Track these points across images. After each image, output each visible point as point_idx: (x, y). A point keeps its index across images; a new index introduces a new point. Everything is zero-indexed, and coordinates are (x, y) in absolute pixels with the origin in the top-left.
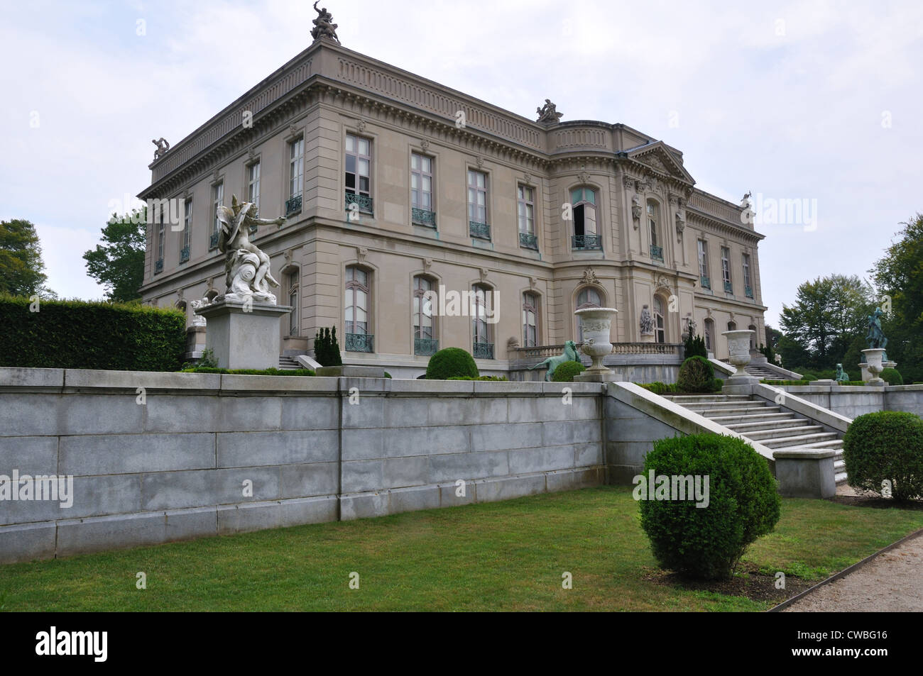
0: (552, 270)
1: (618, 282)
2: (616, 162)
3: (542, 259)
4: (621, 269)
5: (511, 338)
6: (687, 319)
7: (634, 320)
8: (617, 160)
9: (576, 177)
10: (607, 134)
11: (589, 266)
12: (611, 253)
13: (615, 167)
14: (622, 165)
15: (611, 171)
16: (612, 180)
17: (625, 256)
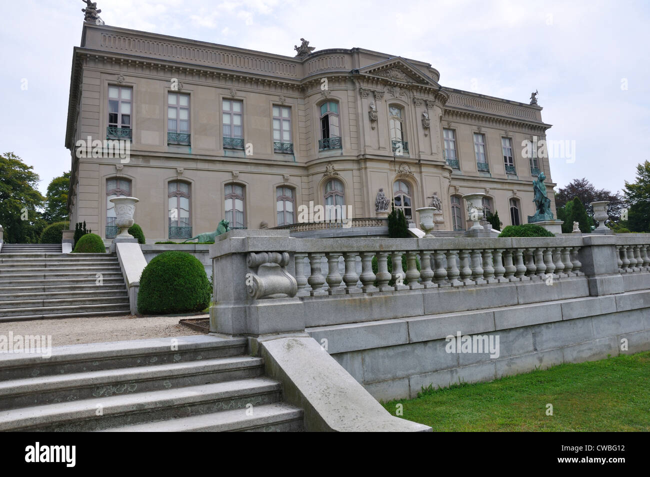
0: (306, 168)
1: (356, 173)
2: (352, 78)
3: (296, 161)
4: (358, 161)
5: (262, 223)
6: (433, 197)
7: (368, 201)
8: (353, 77)
9: (320, 94)
10: (347, 58)
11: (329, 162)
12: (349, 149)
13: (353, 83)
14: (358, 79)
15: (349, 86)
16: (351, 93)
17: (361, 151)
